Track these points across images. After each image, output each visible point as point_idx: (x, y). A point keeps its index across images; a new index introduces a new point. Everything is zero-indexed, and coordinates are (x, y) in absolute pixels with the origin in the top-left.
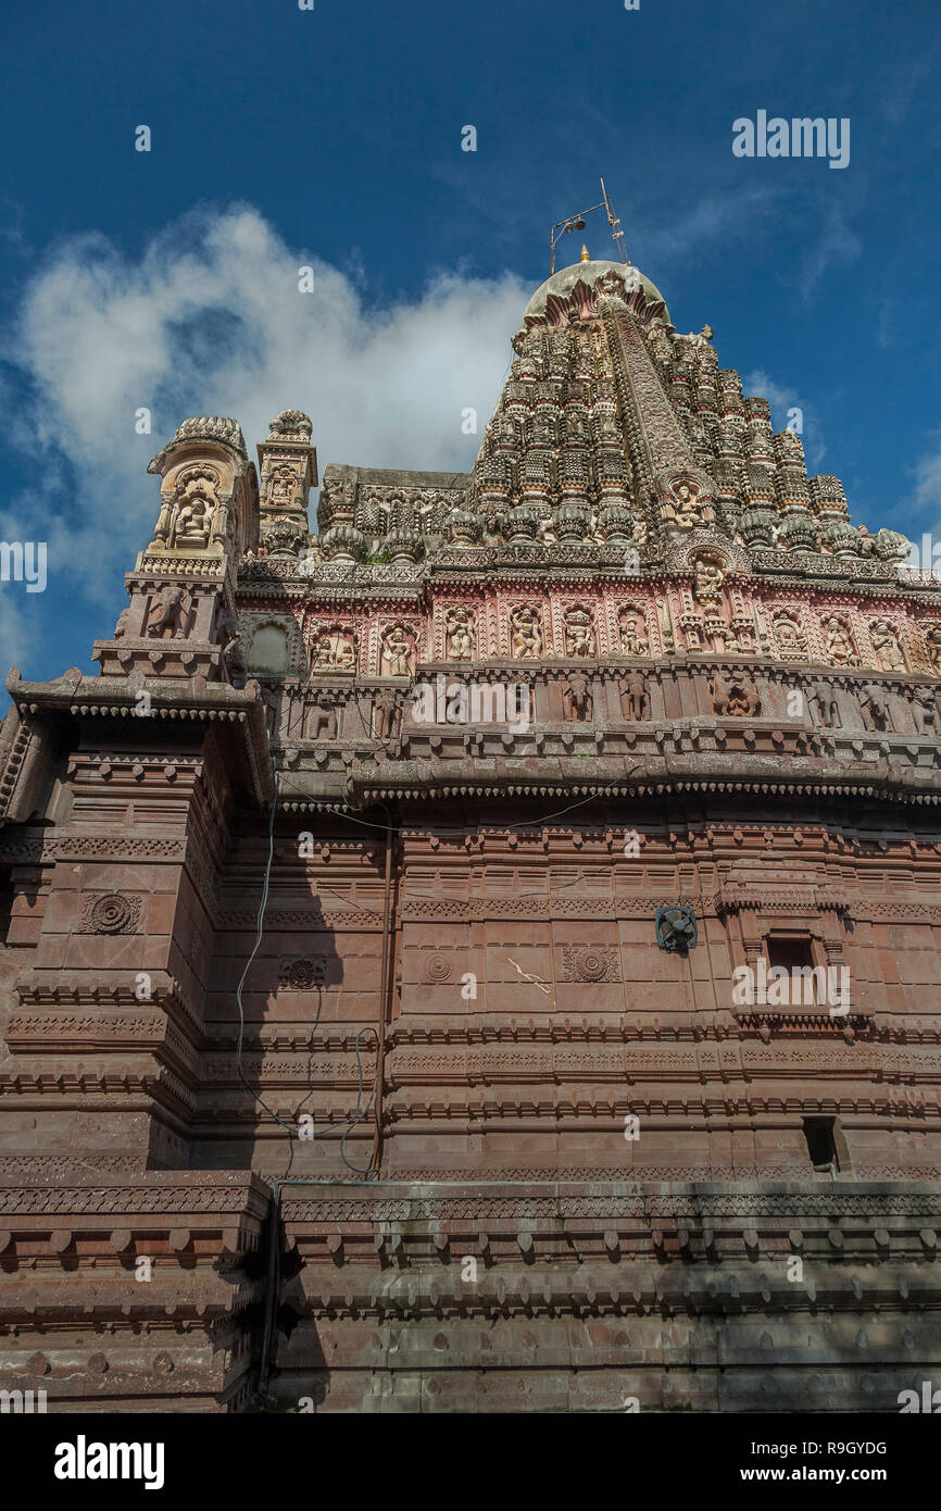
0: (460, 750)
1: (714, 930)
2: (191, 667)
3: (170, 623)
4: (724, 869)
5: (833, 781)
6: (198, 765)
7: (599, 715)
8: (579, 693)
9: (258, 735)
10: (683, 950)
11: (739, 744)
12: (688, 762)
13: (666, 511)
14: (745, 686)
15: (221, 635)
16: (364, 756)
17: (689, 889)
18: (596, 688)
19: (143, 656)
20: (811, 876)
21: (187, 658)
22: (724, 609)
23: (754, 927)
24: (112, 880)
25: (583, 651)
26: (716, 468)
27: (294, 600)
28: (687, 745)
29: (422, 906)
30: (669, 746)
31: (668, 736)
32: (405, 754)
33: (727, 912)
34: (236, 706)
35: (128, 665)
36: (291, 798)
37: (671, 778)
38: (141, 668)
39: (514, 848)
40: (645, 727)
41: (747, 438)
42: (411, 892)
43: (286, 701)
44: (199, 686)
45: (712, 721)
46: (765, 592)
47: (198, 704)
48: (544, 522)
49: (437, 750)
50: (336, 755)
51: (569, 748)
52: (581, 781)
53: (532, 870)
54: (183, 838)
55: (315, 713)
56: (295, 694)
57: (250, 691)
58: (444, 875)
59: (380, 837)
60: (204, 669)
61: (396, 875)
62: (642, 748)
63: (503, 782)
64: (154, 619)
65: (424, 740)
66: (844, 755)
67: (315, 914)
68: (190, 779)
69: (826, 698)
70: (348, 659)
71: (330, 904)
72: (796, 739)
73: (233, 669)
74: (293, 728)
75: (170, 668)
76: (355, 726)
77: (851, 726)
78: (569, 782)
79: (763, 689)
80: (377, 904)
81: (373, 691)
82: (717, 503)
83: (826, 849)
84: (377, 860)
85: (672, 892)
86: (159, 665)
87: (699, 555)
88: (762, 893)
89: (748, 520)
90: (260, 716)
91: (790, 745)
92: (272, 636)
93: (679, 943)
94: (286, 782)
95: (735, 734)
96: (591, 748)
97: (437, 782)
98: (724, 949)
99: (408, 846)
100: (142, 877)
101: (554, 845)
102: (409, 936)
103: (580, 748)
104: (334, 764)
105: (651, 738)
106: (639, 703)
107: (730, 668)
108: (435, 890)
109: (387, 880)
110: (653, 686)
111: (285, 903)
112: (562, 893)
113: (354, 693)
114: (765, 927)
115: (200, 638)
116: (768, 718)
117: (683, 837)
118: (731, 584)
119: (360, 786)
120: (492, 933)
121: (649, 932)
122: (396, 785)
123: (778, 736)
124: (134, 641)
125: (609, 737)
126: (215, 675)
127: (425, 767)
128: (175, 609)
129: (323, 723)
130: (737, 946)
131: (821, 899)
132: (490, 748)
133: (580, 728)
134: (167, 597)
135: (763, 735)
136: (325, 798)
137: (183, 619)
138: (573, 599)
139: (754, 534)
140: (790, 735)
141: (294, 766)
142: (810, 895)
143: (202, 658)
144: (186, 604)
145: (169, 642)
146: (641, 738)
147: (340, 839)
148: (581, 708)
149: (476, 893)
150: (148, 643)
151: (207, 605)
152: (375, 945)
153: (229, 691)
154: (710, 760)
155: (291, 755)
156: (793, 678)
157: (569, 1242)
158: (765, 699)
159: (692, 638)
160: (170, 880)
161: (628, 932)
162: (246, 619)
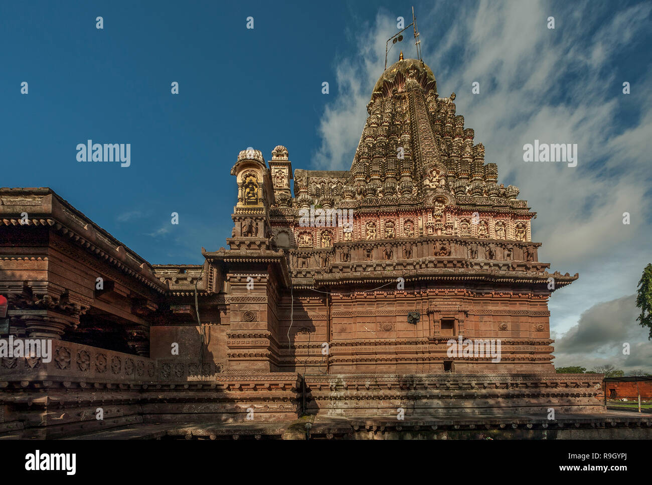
0: (349, 270)
1: (426, 318)
2: (259, 246)
3: (250, 231)
4: (431, 302)
5: (472, 275)
6: (267, 276)
7: (395, 258)
8: (388, 251)
9: (285, 267)
10: (415, 323)
11: (442, 265)
12: (424, 271)
13: (427, 182)
14: (447, 246)
15: (268, 235)
16: (318, 273)
17: (419, 307)
18: (394, 249)
19: (243, 243)
20: (458, 303)
21: (258, 243)
22: (443, 219)
23: (438, 317)
24: (248, 308)
25: (391, 236)
26: (448, 163)
27: (290, 223)
28: (423, 266)
29: (338, 314)
30: (418, 267)
31: (418, 263)
32: (331, 271)
33: (429, 313)
34: (277, 257)
35: (239, 246)
36: (296, 285)
37: (417, 276)
38: (243, 247)
39: (365, 297)
40: (410, 260)
41: (462, 148)
42: (334, 310)
43: (291, 257)
44: (263, 252)
45: (433, 258)
46: (459, 212)
47: (265, 257)
48: (379, 189)
49: (341, 270)
50: (309, 272)
51: (384, 268)
52: (388, 278)
53: (371, 303)
54: (266, 297)
55: (301, 260)
56: (294, 254)
57: (280, 253)
58: (344, 305)
59: (325, 295)
60: (264, 247)
61: (330, 306)
62: (408, 267)
63: (362, 279)
64: (244, 230)
65: (337, 267)
66: (478, 267)
67: (307, 316)
68: (265, 280)
69: (474, 249)
70: (310, 243)
71: (311, 314)
72: (462, 263)
73: (273, 246)
74: (294, 264)
75: (253, 246)
76: (314, 264)
77: (481, 258)
78: (384, 278)
79: (453, 247)
80: (325, 313)
81: (319, 252)
82: (447, 177)
83: (464, 295)
84: (324, 302)
85: (414, 308)
86: (249, 246)
87: (437, 199)
88: (443, 308)
89: (457, 184)
90: (284, 261)
91: (459, 265)
92: (284, 236)
93: (414, 321)
94: (294, 281)
95: (440, 262)
96: (392, 268)
97: (342, 280)
98: (428, 323)
99: (333, 298)
100: (256, 307)
101: (378, 296)
102: (334, 321)
103: (388, 268)
104: (308, 275)
105: (412, 264)
106: (408, 253)
107: (441, 240)
108: (342, 309)
109: (327, 307)
110: (414, 248)
111: (298, 313)
112: (380, 309)
113: (313, 253)
114: (441, 317)
115: (261, 236)
116: (453, 256)
117: (419, 293)
118: (448, 210)
119: (317, 281)
120: (359, 320)
121: (405, 319)
122: (329, 281)
123: (455, 262)
124: (239, 238)
125: (398, 264)
126: (268, 248)
127: (338, 275)
128: (251, 226)
129: (304, 263)
130: (432, 322)
131: (460, 309)
132: (358, 269)
133: (388, 262)
134: (247, 222)
135: (449, 262)
136: (307, 285)
137: (254, 230)
138: (388, 218)
139: (459, 190)
140: (459, 262)
141: (296, 276)
142: (457, 308)
143: (263, 243)
144: (254, 225)
145: (251, 238)
146: (408, 264)
147: (312, 296)
148: (389, 256)
149: (354, 310)
150: (244, 238)
151: (261, 225)
152: (325, 323)
153: (274, 253)
154: (431, 270)
155: (295, 273)
156: (463, 242)
157: (378, 386)
158: (453, 250)
159: (430, 231)
160: (264, 308)
161: (399, 319)
162: (275, 229)
